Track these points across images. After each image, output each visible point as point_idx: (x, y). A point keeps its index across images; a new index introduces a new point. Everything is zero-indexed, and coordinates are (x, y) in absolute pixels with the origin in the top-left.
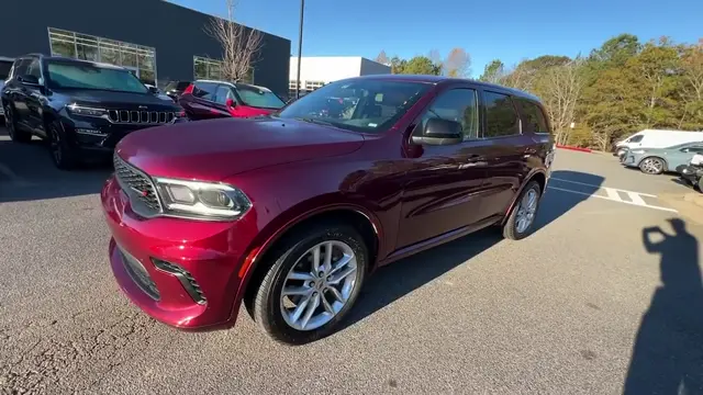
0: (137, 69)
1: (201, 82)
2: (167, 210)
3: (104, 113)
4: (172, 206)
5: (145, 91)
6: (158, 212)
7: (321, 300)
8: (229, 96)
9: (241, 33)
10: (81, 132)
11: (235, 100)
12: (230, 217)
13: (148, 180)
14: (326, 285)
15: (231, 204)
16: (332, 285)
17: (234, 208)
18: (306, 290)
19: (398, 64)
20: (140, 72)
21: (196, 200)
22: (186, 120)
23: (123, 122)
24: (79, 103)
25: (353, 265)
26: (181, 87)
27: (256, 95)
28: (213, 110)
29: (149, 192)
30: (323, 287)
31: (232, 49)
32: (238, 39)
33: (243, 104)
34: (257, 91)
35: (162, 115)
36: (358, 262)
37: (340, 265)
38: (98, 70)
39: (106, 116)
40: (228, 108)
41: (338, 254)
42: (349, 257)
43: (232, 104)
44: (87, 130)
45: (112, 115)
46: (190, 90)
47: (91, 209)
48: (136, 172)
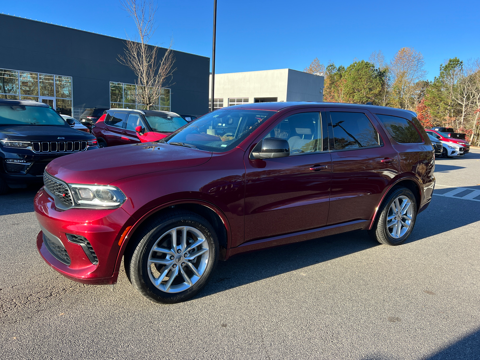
0: (54, 99)
1: (114, 111)
2: (76, 204)
3: (29, 145)
4: (80, 202)
5: (62, 123)
6: (71, 206)
7: (179, 271)
8: (139, 122)
9: (153, 60)
10: (10, 162)
11: (144, 126)
12: (114, 206)
13: (67, 186)
14: (183, 259)
15: (115, 199)
16: (190, 261)
17: (116, 201)
18: (168, 262)
19: (335, 71)
20: (57, 101)
21: (94, 197)
22: (97, 147)
23: (44, 152)
24: (10, 138)
25: (206, 246)
26: (97, 114)
27: (163, 120)
28: (123, 137)
29: (67, 194)
30: (181, 261)
31: (144, 75)
32: (150, 66)
33: (151, 130)
34: (165, 116)
35: (77, 144)
36: (209, 244)
37: (194, 246)
38: (23, 107)
39: (30, 148)
40: (137, 134)
41: (192, 237)
42: (202, 239)
43: (141, 130)
44: (15, 161)
45: (36, 147)
46: (103, 119)
47: (17, 224)
48: (59, 182)
